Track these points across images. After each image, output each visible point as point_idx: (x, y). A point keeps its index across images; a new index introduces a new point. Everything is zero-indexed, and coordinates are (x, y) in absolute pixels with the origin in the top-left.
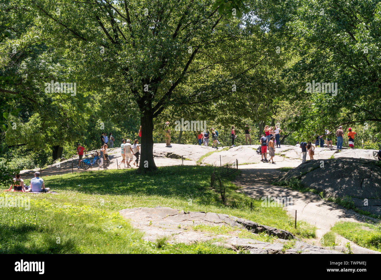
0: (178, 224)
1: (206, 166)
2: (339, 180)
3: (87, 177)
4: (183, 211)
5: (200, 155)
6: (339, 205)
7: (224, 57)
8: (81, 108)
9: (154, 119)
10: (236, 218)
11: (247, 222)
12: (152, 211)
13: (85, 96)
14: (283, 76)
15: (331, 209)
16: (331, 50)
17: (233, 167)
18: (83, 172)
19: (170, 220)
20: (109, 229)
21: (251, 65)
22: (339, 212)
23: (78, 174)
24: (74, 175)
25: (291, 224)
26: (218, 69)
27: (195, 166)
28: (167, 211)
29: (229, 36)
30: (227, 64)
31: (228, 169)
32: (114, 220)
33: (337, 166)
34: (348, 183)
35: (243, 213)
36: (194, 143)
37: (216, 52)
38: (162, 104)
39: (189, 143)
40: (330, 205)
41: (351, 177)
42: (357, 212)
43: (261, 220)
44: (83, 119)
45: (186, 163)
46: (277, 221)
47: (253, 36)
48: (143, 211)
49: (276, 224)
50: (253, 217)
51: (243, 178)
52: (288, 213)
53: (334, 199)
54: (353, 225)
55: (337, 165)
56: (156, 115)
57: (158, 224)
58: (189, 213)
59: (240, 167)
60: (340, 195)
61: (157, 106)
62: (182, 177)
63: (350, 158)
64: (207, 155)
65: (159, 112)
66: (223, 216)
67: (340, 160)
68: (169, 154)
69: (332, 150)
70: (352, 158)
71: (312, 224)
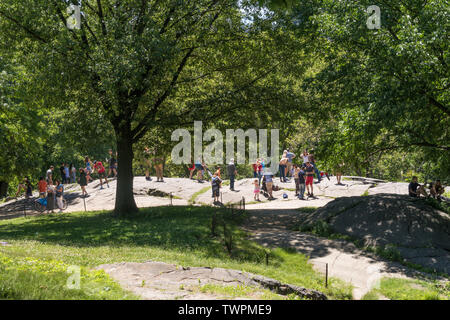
0: (179, 284)
1: (203, 206)
2: (380, 224)
3: (46, 223)
4: (181, 267)
5: (192, 192)
6: (381, 256)
7: (225, 62)
8: (34, 130)
9: (134, 145)
10: (252, 275)
11: (266, 279)
12: (139, 267)
13: (39, 114)
14: (304, 88)
15: (372, 262)
16: (366, 54)
17: (239, 207)
18: (39, 216)
19: (165, 279)
20: (93, 291)
21: (261, 73)
22: (381, 265)
23: (33, 218)
24: (28, 220)
25: (320, 282)
26: (218, 79)
27: (187, 207)
28: (160, 266)
29: (232, 35)
30: (228, 71)
31: (232, 210)
32: (98, 279)
33: (376, 205)
34: (393, 227)
35: (257, 268)
36: (181, 176)
37: (215, 56)
38: (145, 125)
39: (175, 175)
40: (369, 257)
41: (395, 219)
42: (404, 265)
43: (281, 277)
44: (37, 144)
45: (176, 202)
46: (302, 278)
47: (264, 34)
48: (128, 266)
49: (301, 281)
50: (270, 274)
51: (252, 221)
52: (314, 268)
53: (373, 248)
54: (400, 283)
55: (377, 203)
56: (136, 140)
57: (152, 284)
58: (188, 269)
59: (247, 207)
60: (381, 244)
61: (139, 128)
62: (173, 222)
63: (392, 195)
64: (201, 192)
65: (141, 135)
66: (234, 272)
67: (379, 197)
68: (151, 190)
69: (365, 183)
70: (395, 195)
71: (347, 281)
